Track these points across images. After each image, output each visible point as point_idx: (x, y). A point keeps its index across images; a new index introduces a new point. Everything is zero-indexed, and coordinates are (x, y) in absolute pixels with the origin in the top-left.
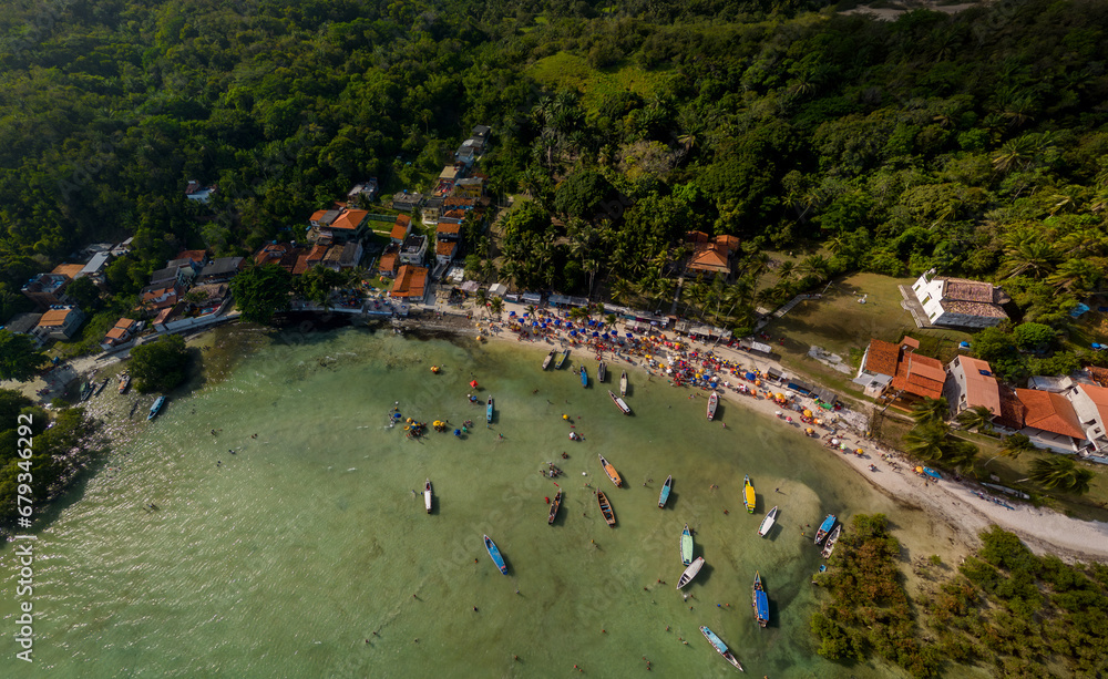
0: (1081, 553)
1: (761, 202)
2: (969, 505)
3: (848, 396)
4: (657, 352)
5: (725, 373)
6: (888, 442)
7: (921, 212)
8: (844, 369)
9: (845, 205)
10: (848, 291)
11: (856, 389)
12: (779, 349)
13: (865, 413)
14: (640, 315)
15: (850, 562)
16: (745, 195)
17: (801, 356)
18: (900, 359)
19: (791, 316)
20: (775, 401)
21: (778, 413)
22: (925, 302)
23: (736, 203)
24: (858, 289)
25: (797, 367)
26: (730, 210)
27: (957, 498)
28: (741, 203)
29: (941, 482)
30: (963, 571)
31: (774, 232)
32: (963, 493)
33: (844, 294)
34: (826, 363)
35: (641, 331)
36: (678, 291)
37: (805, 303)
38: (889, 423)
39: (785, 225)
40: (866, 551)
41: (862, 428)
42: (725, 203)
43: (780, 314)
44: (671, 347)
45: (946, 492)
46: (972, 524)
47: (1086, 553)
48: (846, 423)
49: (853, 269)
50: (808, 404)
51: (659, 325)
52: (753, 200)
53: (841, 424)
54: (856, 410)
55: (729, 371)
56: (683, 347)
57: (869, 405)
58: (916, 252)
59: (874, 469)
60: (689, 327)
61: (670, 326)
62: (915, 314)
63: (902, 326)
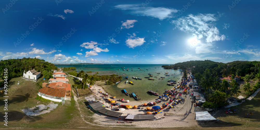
22: (29, 77)
62: (31, 80)
63: (34, 84)
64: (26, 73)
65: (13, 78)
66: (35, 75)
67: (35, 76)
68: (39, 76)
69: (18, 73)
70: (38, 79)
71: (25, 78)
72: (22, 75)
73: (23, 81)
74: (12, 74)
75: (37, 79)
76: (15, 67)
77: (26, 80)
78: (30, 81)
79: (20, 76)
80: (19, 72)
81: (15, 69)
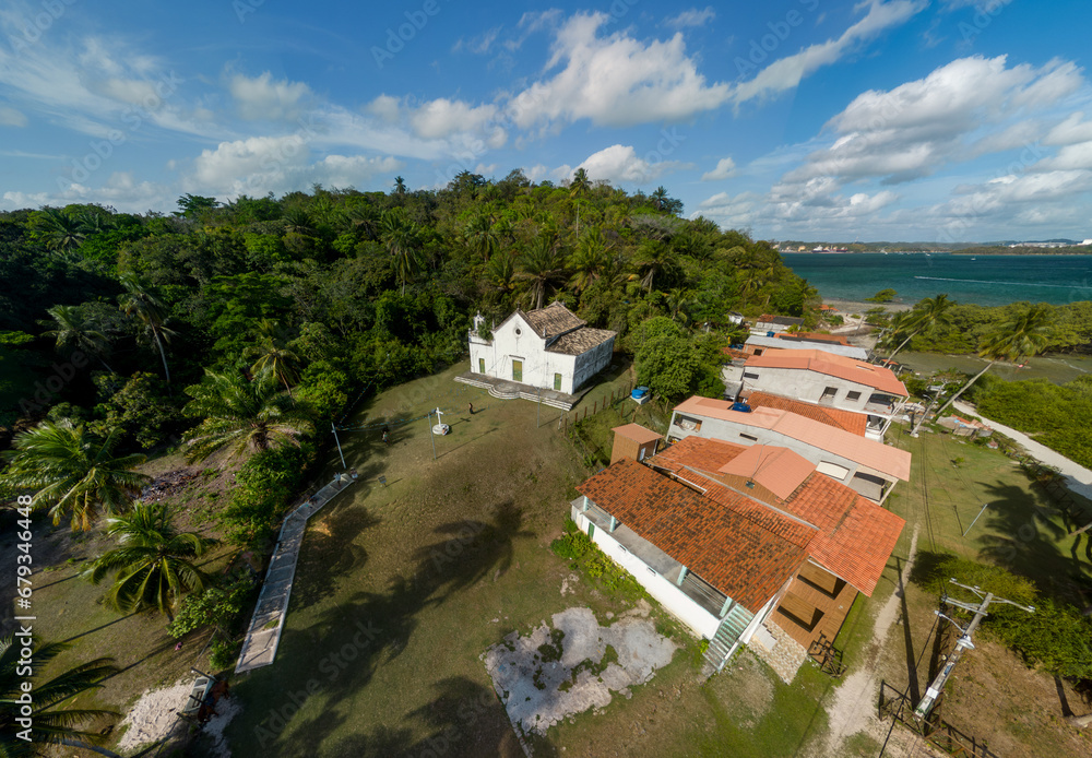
8: (638, 651)
10: (393, 433)
19: (302, 622)
22: (517, 373)
33: (391, 442)
34: (596, 692)
37: (322, 528)
62: (533, 398)
63: (550, 424)
64: (488, 337)
65: (388, 384)
66: (569, 352)
67: (565, 364)
68: (600, 366)
69: (425, 338)
70: (584, 386)
71: (485, 379)
72: (463, 355)
73: (472, 405)
74: (372, 350)
75: (576, 390)
76: (390, 284)
77: (497, 394)
78: (522, 406)
79: (440, 365)
80: (433, 326)
81: (388, 307)
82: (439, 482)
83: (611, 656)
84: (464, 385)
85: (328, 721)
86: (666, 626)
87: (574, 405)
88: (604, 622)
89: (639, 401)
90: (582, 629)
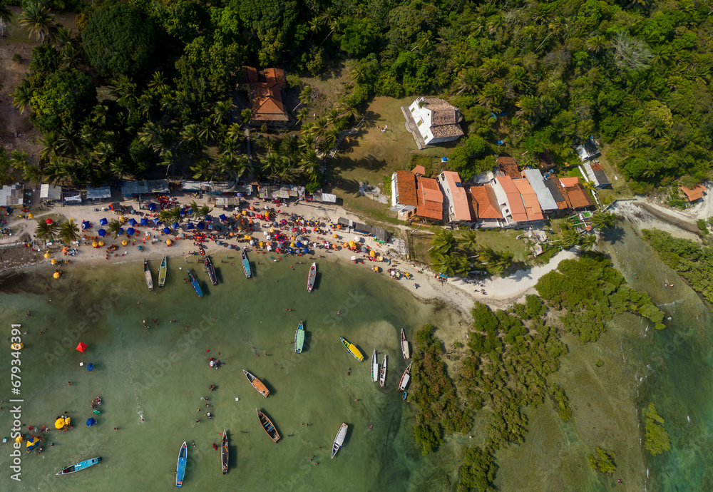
0: (509, 299)
1: (295, 32)
2: (463, 291)
3: (390, 225)
4: (251, 228)
5: (310, 232)
6: (418, 259)
7: (405, 34)
8: (383, 200)
9: (359, 34)
11: (393, 216)
12: (341, 193)
13: (403, 238)
14: (224, 187)
15: (423, 375)
16: (280, 24)
17: (355, 195)
18: (417, 188)
19: (341, 155)
20: (350, 249)
21: (353, 258)
23: (275, 34)
24: (377, 117)
25: (355, 208)
26: (272, 42)
27: (457, 288)
28: (280, 35)
29: (449, 280)
30: (469, 345)
31: (308, 60)
32: (459, 284)
34: (372, 197)
35: (231, 208)
36: (249, 145)
37: (348, 139)
38: (416, 241)
39: (317, 52)
40: (427, 361)
41: (404, 252)
42: (266, 33)
43: (333, 154)
44: (263, 218)
45: (452, 286)
46: (467, 305)
47: (511, 297)
48: (395, 252)
49: (372, 95)
50: (369, 241)
51: (244, 195)
52: (288, 30)
53: (392, 253)
54: (396, 236)
55: (312, 229)
56: (272, 216)
57: (403, 228)
58: (407, 73)
59: (417, 286)
60: (270, 192)
61: (255, 193)
62: (415, 137)
63: (410, 150)
66: (434, 134)
67: (431, 135)
70: (433, 144)
71: (410, 115)
72: (410, 101)
75: (428, 144)
82: (374, 146)
83: (378, 197)
84: (402, 113)
85: (339, 172)
86: (389, 201)
87: (422, 149)
88: (381, 193)
89: (442, 161)
90: (377, 190)
